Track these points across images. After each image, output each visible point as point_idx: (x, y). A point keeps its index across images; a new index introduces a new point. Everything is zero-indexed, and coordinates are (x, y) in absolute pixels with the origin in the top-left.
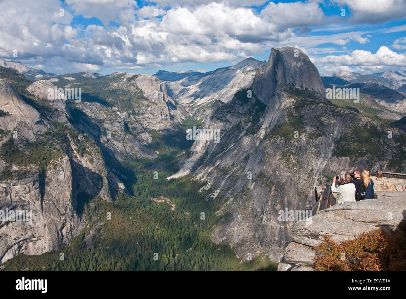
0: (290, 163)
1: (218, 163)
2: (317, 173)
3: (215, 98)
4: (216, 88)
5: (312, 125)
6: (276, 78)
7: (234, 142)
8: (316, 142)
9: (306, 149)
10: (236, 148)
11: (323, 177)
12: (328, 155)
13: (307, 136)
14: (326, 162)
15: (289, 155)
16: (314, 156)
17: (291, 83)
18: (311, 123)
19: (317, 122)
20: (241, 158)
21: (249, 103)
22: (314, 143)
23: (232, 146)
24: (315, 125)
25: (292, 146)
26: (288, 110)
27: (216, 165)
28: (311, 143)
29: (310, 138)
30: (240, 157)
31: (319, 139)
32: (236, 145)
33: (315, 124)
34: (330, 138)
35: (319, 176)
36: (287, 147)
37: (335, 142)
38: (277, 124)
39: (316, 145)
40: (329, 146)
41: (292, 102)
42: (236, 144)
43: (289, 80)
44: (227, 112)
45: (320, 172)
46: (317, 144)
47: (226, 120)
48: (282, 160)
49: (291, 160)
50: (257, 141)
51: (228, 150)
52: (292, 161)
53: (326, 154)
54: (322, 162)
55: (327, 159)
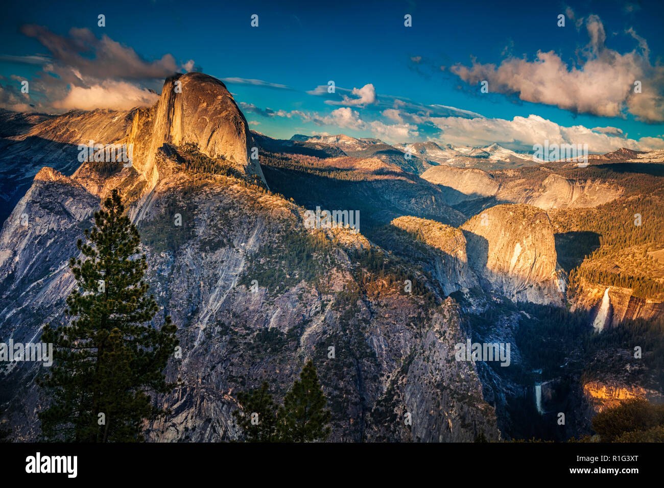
0: (155, 298)
2: (205, 317)
5: (210, 225)
8: (213, 257)
9: (190, 270)
11: (216, 326)
12: (231, 283)
13: (197, 244)
14: (225, 296)
16: (205, 283)
18: (209, 221)
19: (220, 220)
22: (207, 259)
24: (216, 226)
26: (169, 194)
28: (202, 258)
29: (202, 249)
31: (218, 251)
33: (215, 221)
34: (240, 250)
35: (207, 323)
37: (247, 257)
39: (211, 263)
40: (235, 266)
41: (181, 178)
43: (189, 136)
45: (212, 315)
46: (214, 260)
47: (62, 209)
51: (56, 272)
53: (228, 280)
54: (217, 295)
55: (228, 291)
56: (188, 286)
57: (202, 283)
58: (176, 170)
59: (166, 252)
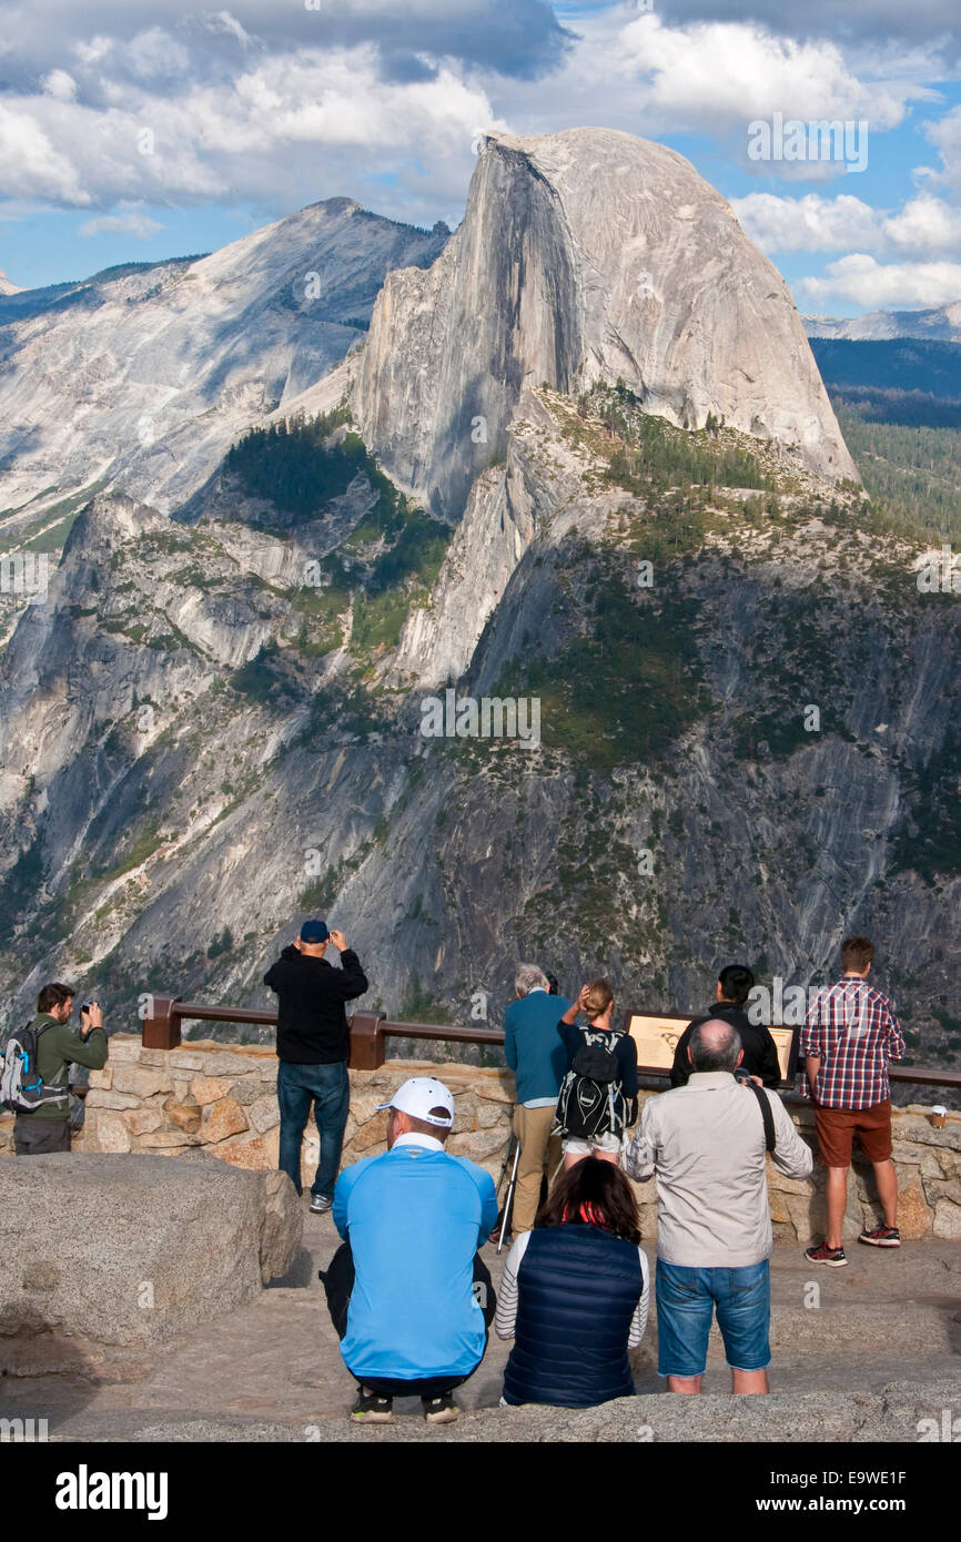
0: (613, 927)
1: (116, 940)
3: (94, 478)
4: (99, 404)
5: (756, 666)
6: (509, 347)
7: (227, 789)
8: (785, 775)
9: (716, 825)
10: (242, 827)
12: (865, 866)
13: (725, 735)
14: (852, 911)
15: (604, 869)
16: (772, 871)
17: (612, 384)
18: (749, 652)
19: (789, 646)
20: (278, 899)
21: (329, 518)
22: (769, 787)
23: (216, 811)
24: (775, 667)
25: (620, 809)
26: (590, 566)
27: (99, 956)
28: (750, 783)
29: (745, 751)
30: (269, 891)
31: (799, 755)
32: (242, 811)
33: (772, 654)
34: (875, 750)
36: (591, 818)
37: (905, 775)
38: (518, 661)
39: (783, 797)
40: (870, 804)
41: (621, 511)
42: (239, 801)
43: (600, 359)
44: (179, 578)
46: (790, 787)
47: (168, 631)
48: (557, 902)
49: (617, 904)
50: (389, 780)
51: (184, 840)
52: (627, 906)
53: (852, 856)
54: (822, 909)
55: (859, 894)
56: (720, 883)
57: (762, 867)
58: (596, 482)
59: (628, 767)
